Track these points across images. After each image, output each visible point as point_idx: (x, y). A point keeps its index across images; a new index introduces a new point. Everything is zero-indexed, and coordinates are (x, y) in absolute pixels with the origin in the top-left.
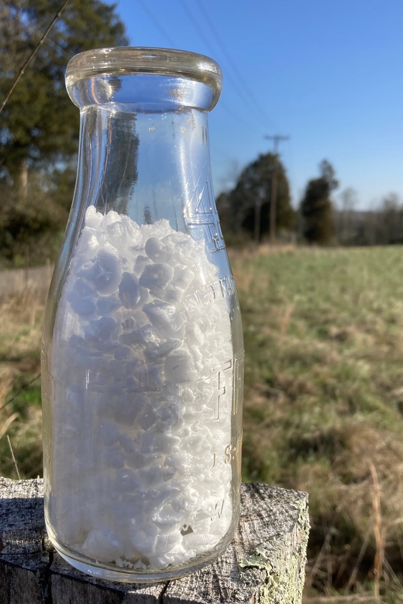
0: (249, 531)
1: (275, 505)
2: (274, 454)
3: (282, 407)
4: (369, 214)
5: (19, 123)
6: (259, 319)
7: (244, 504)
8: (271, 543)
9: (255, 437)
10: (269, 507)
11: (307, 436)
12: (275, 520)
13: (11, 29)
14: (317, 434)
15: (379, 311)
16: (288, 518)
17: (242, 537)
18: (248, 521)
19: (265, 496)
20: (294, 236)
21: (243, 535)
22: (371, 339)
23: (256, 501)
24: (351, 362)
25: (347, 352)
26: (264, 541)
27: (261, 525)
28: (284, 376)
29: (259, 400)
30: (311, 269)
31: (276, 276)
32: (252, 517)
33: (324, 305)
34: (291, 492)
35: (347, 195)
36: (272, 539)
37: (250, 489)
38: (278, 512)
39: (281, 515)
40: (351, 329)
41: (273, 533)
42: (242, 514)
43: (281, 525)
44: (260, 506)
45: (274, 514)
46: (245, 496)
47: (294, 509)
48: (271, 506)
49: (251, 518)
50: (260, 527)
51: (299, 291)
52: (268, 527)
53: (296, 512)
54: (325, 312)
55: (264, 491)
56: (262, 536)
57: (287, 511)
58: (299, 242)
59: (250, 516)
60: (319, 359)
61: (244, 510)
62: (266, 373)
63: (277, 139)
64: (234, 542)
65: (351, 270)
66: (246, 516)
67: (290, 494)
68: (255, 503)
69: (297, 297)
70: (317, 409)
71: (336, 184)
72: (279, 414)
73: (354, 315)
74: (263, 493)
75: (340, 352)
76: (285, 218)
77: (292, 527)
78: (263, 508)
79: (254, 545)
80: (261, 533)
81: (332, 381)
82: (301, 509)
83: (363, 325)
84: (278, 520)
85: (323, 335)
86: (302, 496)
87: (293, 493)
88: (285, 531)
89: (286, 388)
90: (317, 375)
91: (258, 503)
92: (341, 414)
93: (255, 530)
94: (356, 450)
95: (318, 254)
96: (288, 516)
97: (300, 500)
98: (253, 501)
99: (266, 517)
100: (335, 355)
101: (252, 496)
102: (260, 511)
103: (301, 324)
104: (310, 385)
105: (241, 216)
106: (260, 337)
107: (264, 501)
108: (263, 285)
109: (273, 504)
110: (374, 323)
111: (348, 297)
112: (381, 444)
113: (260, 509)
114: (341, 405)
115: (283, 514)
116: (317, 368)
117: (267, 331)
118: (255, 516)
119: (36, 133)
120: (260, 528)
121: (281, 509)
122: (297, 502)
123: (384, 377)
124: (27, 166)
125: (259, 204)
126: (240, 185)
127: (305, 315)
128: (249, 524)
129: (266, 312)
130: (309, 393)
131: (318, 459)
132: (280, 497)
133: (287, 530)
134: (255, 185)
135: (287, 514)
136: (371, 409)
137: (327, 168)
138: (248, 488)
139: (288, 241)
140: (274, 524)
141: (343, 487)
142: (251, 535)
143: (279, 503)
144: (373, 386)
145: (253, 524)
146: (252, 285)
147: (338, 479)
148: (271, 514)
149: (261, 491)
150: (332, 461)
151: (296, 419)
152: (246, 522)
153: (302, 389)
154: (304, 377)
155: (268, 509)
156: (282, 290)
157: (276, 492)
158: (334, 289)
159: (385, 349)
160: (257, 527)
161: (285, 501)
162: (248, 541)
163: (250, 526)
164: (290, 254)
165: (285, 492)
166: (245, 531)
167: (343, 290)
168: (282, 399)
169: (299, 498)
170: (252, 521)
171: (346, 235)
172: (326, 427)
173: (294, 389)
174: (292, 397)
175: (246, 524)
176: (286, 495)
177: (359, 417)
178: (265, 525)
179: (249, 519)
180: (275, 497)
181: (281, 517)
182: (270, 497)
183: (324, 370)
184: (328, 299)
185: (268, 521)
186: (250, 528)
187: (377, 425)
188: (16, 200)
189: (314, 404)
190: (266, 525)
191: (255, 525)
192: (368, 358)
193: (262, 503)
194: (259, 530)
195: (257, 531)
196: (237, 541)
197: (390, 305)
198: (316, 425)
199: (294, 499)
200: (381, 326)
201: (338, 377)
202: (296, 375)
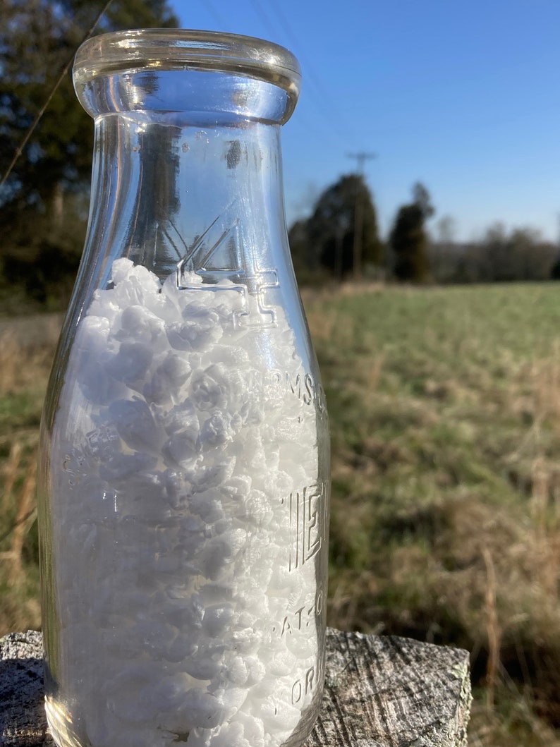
0: (395, 715)
1: (426, 672)
2: (364, 536)
3: (371, 478)
4: (470, 248)
5: (52, 138)
6: (343, 372)
7: (383, 671)
8: (430, 738)
9: (341, 515)
10: (418, 676)
11: (402, 513)
12: (430, 697)
13: (42, 23)
14: (413, 511)
15: (483, 363)
16: (448, 695)
17: (387, 727)
18: (392, 699)
19: (410, 657)
20: (382, 273)
21: (389, 724)
22: (475, 397)
23: (400, 666)
24: (452, 424)
25: (448, 411)
26: (419, 733)
27: (411, 705)
28: (374, 440)
29: (344, 470)
30: (403, 312)
31: (361, 322)
32: (398, 693)
33: (418, 355)
34: (445, 650)
35: (445, 224)
36: (431, 731)
37: (388, 647)
38: (432, 685)
39: (437, 689)
40: (452, 384)
41: (430, 719)
42: (383, 688)
43: (440, 706)
44: (405, 674)
45: (428, 688)
46: (383, 657)
47: (453, 678)
48: (421, 674)
49: (396, 696)
50: (410, 709)
51: (389, 339)
52: (421, 709)
53: (457, 683)
54: (421, 363)
55: (409, 650)
56: (415, 725)
57: (444, 683)
58: (388, 280)
59: (394, 690)
60: (414, 420)
61: (384, 681)
62: (353, 439)
63: (362, 157)
64: (378, 736)
65: (449, 315)
66: (389, 691)
67: (444, 654)
68: (398, 668)
69: (388, 347)
70: (413, 481)
71: (431, 211)
72: (367, 487)
73: (454, 366)
74: (408, 654)
75: (439, 411)
76: (370, 251)
77: (454, 708)
78: (410, 678)
79: (406, 741)
80: (413, 720)
81: (429, 447)
82: (463, 678)
83: (465, 379)
84: (434, 697)
85: (419, 391)
86: (461, 658)
87: (448, 652)
88: (446, 717)
89: (376, 455)
90: (412, 440)
91: (402, 669)
92: (442, 486)
93: (404, 715)
94: (460, 529)
95: (410, 294)
96: (447, 691)
97: (460, 664)
98: (394, 665)
99: (417, 693)
100: (433, 416)
101: (393, 658)
102: (406, 683)
103: (393, 379)
104: (404, 451)
105: (319, 249)
106: (344, 395)
107: (410, 665)
108: (347, 331)
109: (423, 671)
110: (478, 376)
111: (447, 347)
112: (490, 523)
113: (407, 679)
114: (442, 476)
115: (439, 687)
116: (412, 431)
117: (352, 388)
118: (400, 691)
119: (73, 149)
120: (411, 711)
121: (436, 679)
122: (456, 667)
123: (492, 441)
124: (62, 190)
125: (340, 235)
126: (318, 213)
127: (396, 367)
128: (394, 704)
129: (350, 364)
130: (404, 461)
131: (415, 541)
132: (432, 660)
133: (449, 715)
134: (336, 212)
135: (445, 687)
136: (476, 480)
137: (421, 192)
138: (384, 644)
139: (374, 278)
140: (430, 705)
141: (445, 575)
142: (399, 723)
143: (431, 670)
144: (479, 453)
145: (400, 704)
146: (334, 332)
147: (439, 565)
148: (422, 687)
149: (404, 650)
150: (432, 543)
151: (387, 493)
152: (389, 700)
153: (395, 457)
154: (397, 443)
155: (418, 680)
156: (369, 338)
157: (425, 651)
158: (430, 337)
159: (491, 407)
160: (406, 710)
161: (439, 666)
162: (397, 734)
163: (396, 707)
164: (378, 295)
165: (437, 650)
166: (390, 716)
167: (441, 337)
168: (371, 468)
169: (457, 660)
170: (397, 699)
171: (444, 271)
172: (425, 502)
173: (385, 456)
174: (383, 466)
175: (390, 704)
176: (439, 655)
177: (463, 491)
178: (416, 705)
179: (393, 696)
180: (425, 660)
181: (437, 693)
182: (418, 659)
183: (420, 434)
184: (423, 348)
185: (421, 700)
186: (395, 709)
187: (484, 500)
188: (49, 230)
189: (409, 475)
190: (418, 705)
191: (403, 705)
192: (473, 418)
193: (408, 669)
194: (410, 714)
195: (407, 716)
196: (382, 734)
197: (497, 355)
198: (413, 499)
199: (451, 662)
200: (487, 380)
201: (438, 442)
202: (387, 439)
